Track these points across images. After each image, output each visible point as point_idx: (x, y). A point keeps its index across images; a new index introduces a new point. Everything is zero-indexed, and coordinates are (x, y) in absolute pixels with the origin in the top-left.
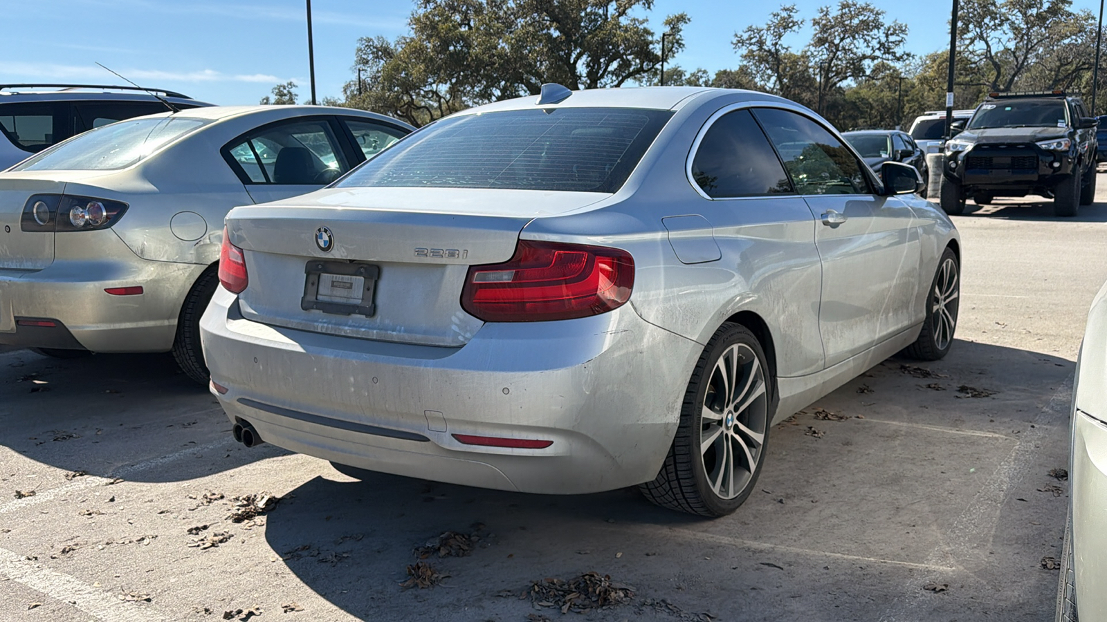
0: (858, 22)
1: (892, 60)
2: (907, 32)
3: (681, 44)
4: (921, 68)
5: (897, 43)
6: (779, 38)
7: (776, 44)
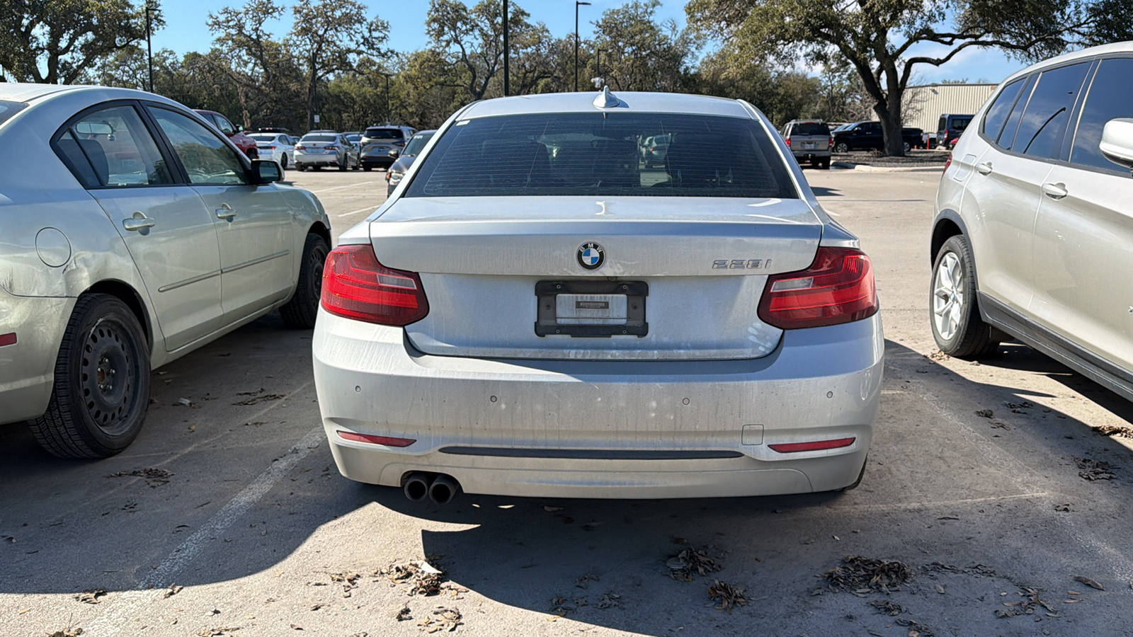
0: (340, 15)
1: (377, 56)
2: (389, 29)
3: (161, 21)
4: (398, 66)
5: (381, 39)
6: (260, 24)
7: (257, 29)
